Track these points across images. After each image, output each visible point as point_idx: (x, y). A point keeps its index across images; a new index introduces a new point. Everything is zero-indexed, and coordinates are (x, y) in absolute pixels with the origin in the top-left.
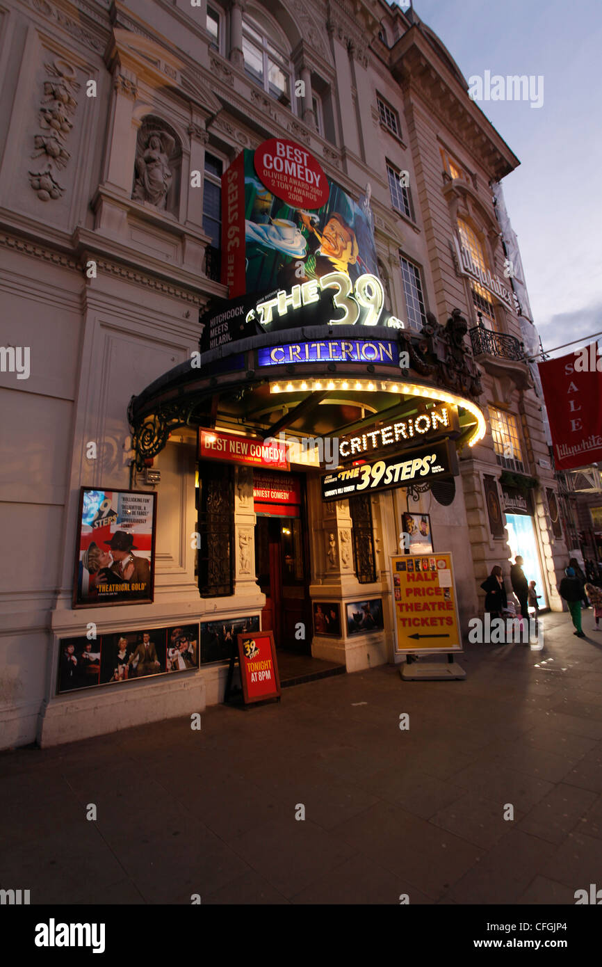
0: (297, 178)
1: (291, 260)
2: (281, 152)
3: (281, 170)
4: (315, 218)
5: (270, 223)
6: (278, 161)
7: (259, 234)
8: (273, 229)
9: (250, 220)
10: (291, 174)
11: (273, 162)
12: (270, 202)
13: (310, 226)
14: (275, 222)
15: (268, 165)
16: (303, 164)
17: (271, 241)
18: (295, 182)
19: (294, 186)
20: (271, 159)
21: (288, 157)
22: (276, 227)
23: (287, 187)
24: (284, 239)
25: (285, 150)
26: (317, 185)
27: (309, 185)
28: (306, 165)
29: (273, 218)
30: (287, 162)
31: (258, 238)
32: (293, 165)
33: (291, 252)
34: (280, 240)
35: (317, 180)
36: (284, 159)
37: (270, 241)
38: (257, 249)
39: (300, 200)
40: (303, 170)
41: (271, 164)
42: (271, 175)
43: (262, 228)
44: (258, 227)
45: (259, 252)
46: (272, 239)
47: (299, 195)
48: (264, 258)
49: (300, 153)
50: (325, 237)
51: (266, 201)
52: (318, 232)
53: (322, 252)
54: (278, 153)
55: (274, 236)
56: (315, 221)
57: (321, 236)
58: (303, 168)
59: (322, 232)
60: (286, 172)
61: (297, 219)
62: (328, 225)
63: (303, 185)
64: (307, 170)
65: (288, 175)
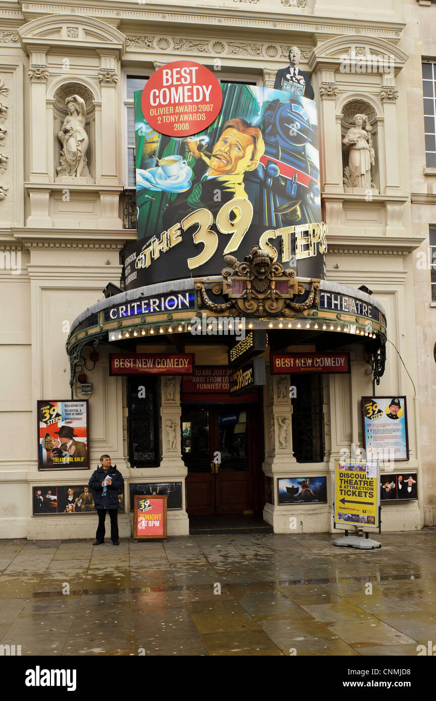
0: (184, 104)
1: (176, 195)
2: (167, 81)
3: (167, 102)
4: (203, 140)
5: (157, 165)
6: (165, 92)
7: (147, 180)
8: (160, 170)
9: (140, 168)
10: (177, 102)
11: (159, 97)
12: (157, 142)
13: (197, 151)
14: (161, 162)
15: (155, 102)
16: (191, 84)
17: (159, 184)
18: (181, 109)
19: (179, 114)
20: (157, 94)
21: (175, 83)
22: (162, 167)
23: (172, 119)
24: (169, 177)
25: (172, 76)
26: (208, 100)
27: (197, 104)
28: (194, 82)
29: (160, 159)
30: (173, 89)
31: (146, 185)
32: (180, 89)
33: (177, 188)
34: (167, 180)
35: (207, 93)
36: (169, 88)
37: (157, 183)
38: (146, 196)
39: (186, 127)
40: (191, 90)
41: (158, 99)
42: (157, 113)
43: (150, 172)
44: (146, 173)
45: (148, 198)
46: (159, 181)
47: (185, 122)
48: (152, 202)
49: (188, 71)
50: (215, 156)
51: (153, 142)
52: (206, 155)
53: (209, 175)
54: (165, 84)
55: (160, 178)
56: (204, 143)
57: (209, 157)
58: (190, 87)
59: (211, 152)
60: (172, 102)
61: (183, 151)
62: (220, 139)
63: (190, 108)
64: (195, 87)
65: (175, 105)
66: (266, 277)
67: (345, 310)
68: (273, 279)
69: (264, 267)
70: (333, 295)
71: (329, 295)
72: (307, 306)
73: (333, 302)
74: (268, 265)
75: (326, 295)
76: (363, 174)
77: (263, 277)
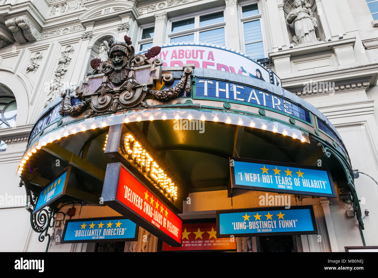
66: (124, 68)
67: (238, 99)
68: (132, 68)
69: (119, 56)
70: (217, 83)
71: (211, 82)
72: (172, 92)
73: (218, 90)
74: (124, 54)
75: (206, 82)
76: (307, 34)
77: (119, 68)
